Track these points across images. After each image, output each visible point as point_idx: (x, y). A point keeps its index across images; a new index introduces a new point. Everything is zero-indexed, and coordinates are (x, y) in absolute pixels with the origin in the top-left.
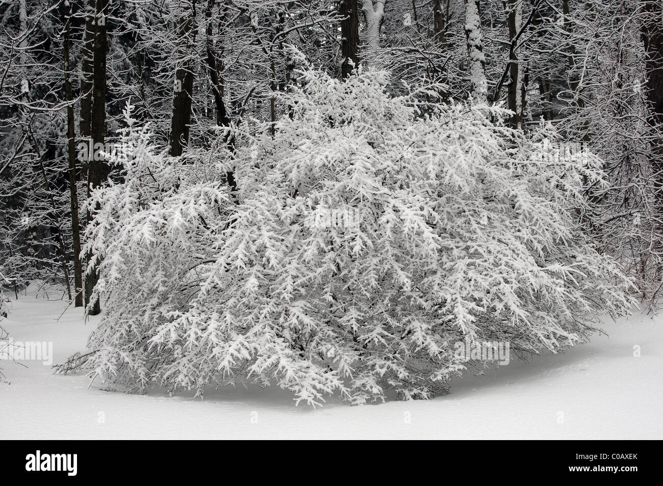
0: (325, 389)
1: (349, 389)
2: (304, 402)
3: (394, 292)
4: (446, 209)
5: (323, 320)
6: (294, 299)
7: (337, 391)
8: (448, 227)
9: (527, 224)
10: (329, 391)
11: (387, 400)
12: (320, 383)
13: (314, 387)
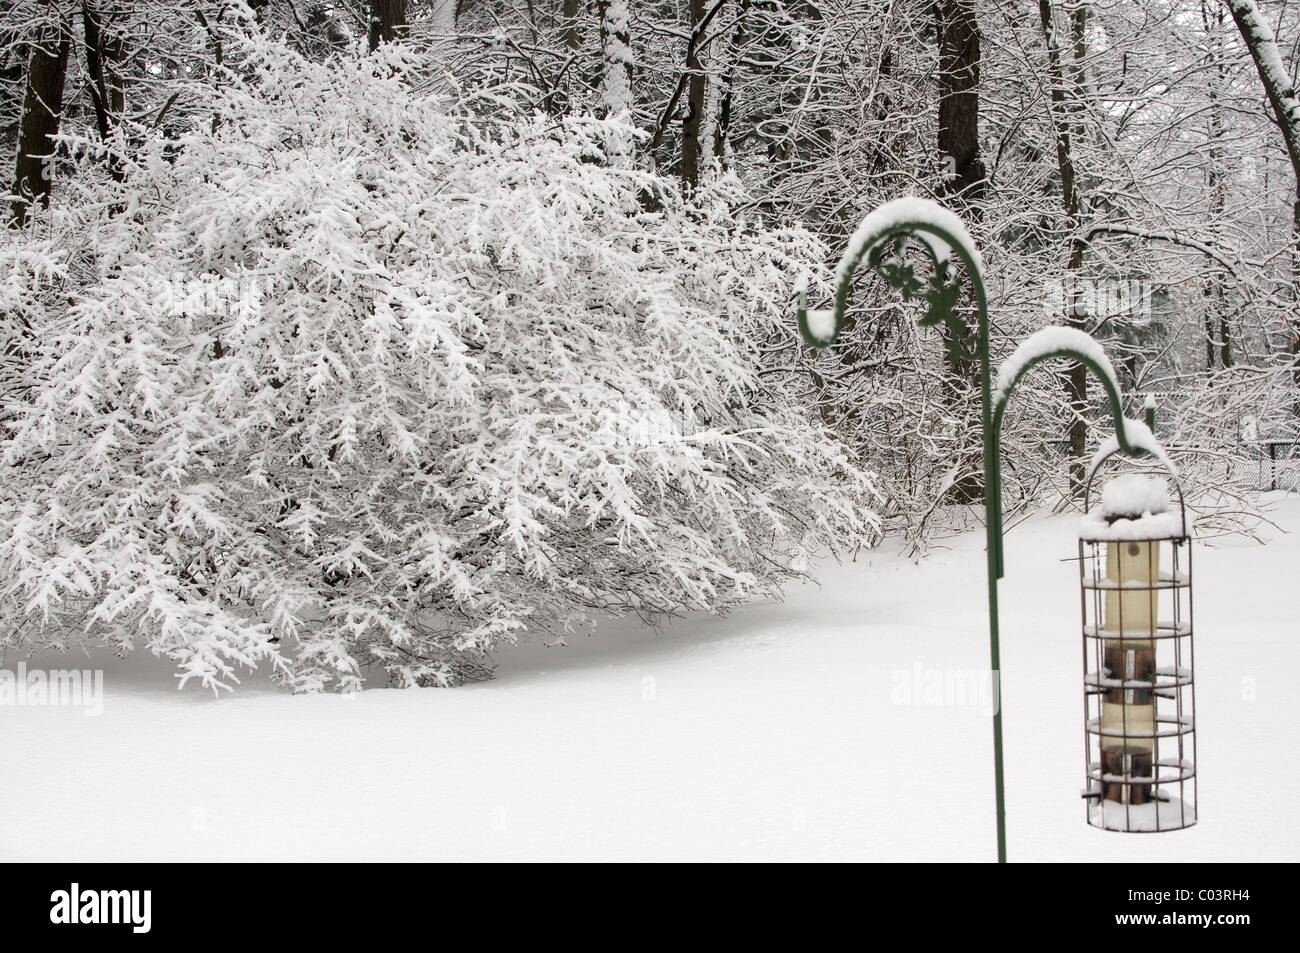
0: (242, 658)
1: (290, 661)
2: (196, 681)
3: (390, 473)
4: (504, 317)
5: (247, 524)
6: (192, 479)
7: (265, 663)
8: (505, 352)
9: (667, 356)
10: (250, 662)
11: (366, 686)
12: (231, 645)
13: (220, 654)
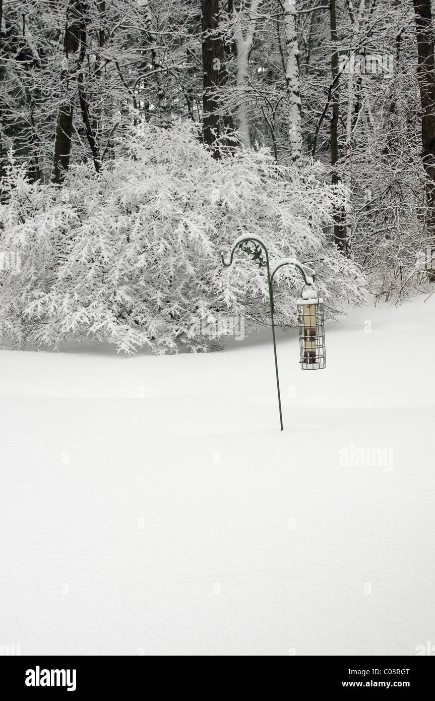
0: (138, 343)
1: (154, 344)
2: (123, 351)
3: (187, 281)
4: (226, 225)
5: (140, 299)
6: (121, 284)
7: (146, 345)
8: (226, 237)
9: (286, 236)
10: (141, 345)
11: (179, 352)
12: (134, 339)
13: (131, 342)
